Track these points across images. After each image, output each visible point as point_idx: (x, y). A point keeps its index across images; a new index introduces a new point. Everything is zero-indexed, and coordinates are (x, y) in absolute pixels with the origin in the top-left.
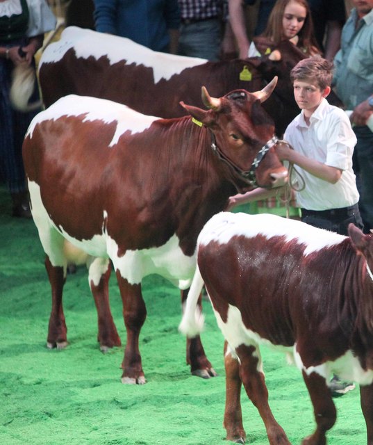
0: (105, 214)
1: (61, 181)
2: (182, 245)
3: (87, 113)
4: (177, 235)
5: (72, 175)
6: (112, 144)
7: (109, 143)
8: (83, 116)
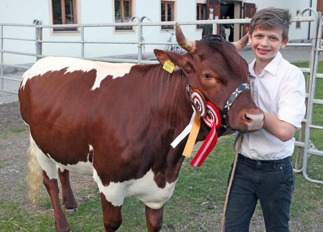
0: (91, 148)
1: (48, 119)
2: (156, 179)
3: (67, 68)
4: (153, 170)
5: (58, 114)
6: (94, 88)
7: (91, 87)
8: (64, 70)
